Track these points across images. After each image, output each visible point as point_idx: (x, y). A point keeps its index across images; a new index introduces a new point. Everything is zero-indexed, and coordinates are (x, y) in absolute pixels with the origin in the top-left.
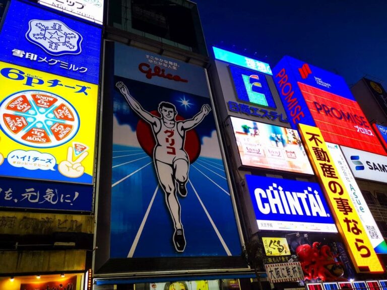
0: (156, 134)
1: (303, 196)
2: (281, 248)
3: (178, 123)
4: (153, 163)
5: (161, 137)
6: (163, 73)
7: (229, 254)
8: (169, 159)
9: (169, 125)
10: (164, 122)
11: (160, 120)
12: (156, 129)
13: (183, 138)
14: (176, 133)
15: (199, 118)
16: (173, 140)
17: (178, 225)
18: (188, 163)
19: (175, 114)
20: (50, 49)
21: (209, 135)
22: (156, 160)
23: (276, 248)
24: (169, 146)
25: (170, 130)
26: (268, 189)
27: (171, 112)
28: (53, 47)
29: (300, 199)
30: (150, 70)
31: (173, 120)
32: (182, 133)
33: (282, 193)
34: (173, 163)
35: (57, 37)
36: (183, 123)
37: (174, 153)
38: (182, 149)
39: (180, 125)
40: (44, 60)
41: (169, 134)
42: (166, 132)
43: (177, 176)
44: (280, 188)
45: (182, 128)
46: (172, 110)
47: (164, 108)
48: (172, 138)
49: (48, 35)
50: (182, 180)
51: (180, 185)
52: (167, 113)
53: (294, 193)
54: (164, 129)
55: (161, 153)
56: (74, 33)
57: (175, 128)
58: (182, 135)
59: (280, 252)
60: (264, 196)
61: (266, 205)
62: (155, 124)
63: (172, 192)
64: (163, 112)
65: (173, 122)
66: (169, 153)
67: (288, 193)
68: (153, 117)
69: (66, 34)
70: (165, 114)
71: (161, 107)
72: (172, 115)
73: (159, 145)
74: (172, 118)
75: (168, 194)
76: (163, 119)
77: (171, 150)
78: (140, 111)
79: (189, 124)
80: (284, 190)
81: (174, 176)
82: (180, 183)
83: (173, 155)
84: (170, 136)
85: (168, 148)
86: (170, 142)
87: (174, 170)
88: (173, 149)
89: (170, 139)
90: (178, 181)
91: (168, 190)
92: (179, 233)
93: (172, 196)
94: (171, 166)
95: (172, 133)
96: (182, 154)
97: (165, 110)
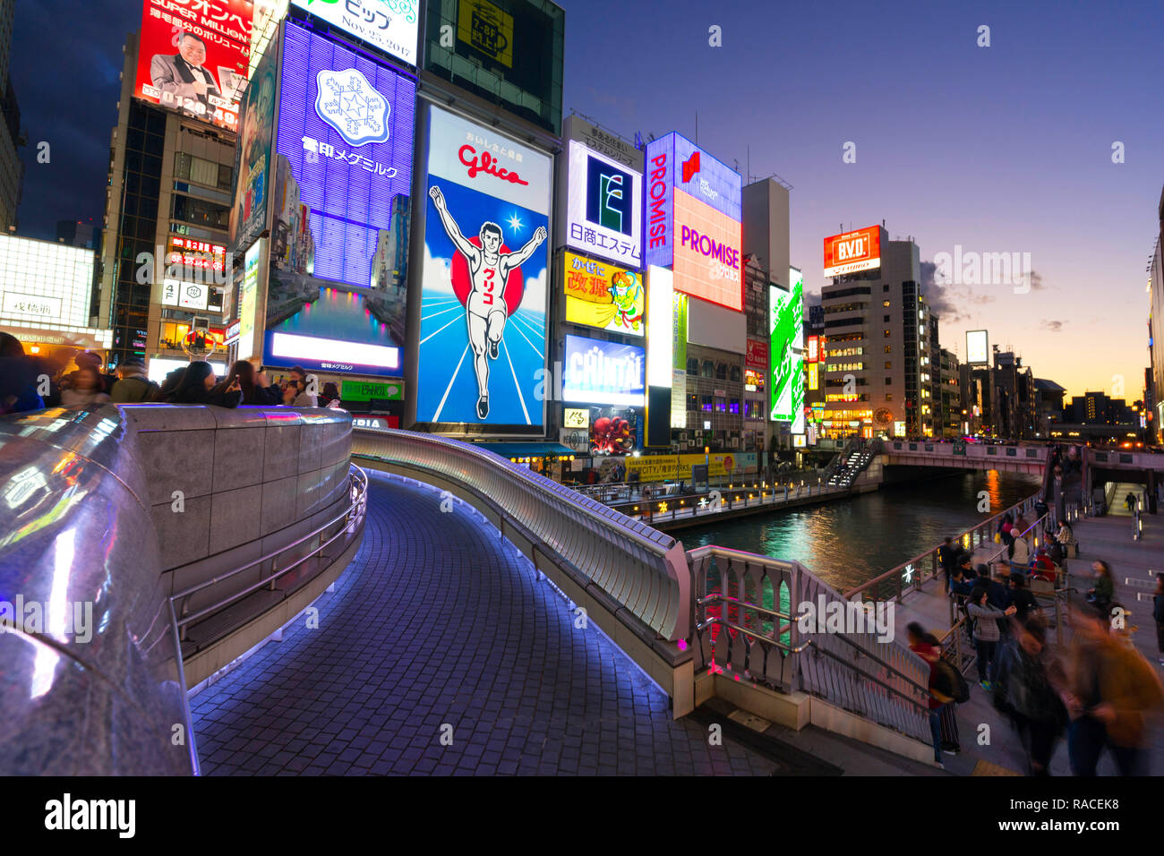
0: (473, 274)
1: (621, 363)
2: (581, 420)
3: (501, 257)
4: (466, 315)
5: (479, 280)
6: (494, 168)
7: (529, 422)
8: (484, 310)
9: (490, 261)
10: (485, 256)
11: (480, 251)
12: (474, 267)
13: (504, 280)
14: (497, 273)
15: (529, 250)
16: (492, 284)
17: (484, 392)
18: (505, 316)
19: (500, 243)
20: (348, 135)
21: (536, 275)
22: (470, 312)
23: (577, 420)
24: (487, 292)
25: (490, 268)
26: (587, 354)
27: (496, 239)
28: (352, 130)
31: (496, 253)
32: (504, 273)
34: (489, 315)
35: (357, 106)
36: (509, 257)
37: (491, 303)
38: (501, 297)
39: (505, 259)
40: (343, 155)
41: (489, 274)
42: (485, 272)
43: (490, 335)
44: (601, 354)
45: (506, 267)
46: (497, 235)
47: (488, 232)
48: (491, 280)
49: (344, 105)
50: (495, 340)
51: (492, 345)
54: (484, 267)
55: (476, 300)
56: (380, 99)
57: (497, 266)
58: (505, 277)
59: (579, 424)
60: (580, 363)
62: (473, 258)
63: (482, 354)
64: (486, 239)
65: (495, 256)
66: (485, 302)
68: (472, 246)
69: (368, 101)
70: (488, 242)
71: (484, 232)
72: (496, 243)
73: (475, 290)
74: (495, 250)
75: (478, 356)
76: (484, 250)
77: (488, 299)
78: (457, 237)
79: (515, 260)
80: (604, 357)
81: (486, 334)
82: (493, 342)
83: (490, 306)
84: (489, 278)
85: (485, 294)
86: (489, 286)
87: (488, 326)
88: (491, 297)
89: (489, 282)
90: (490, 339)
91: (478, 351)
92: (484, 400)
93: (482, 358)
94: (486, 320)
95: (493, 273)
96: (500, 303)
97: (489, 238)
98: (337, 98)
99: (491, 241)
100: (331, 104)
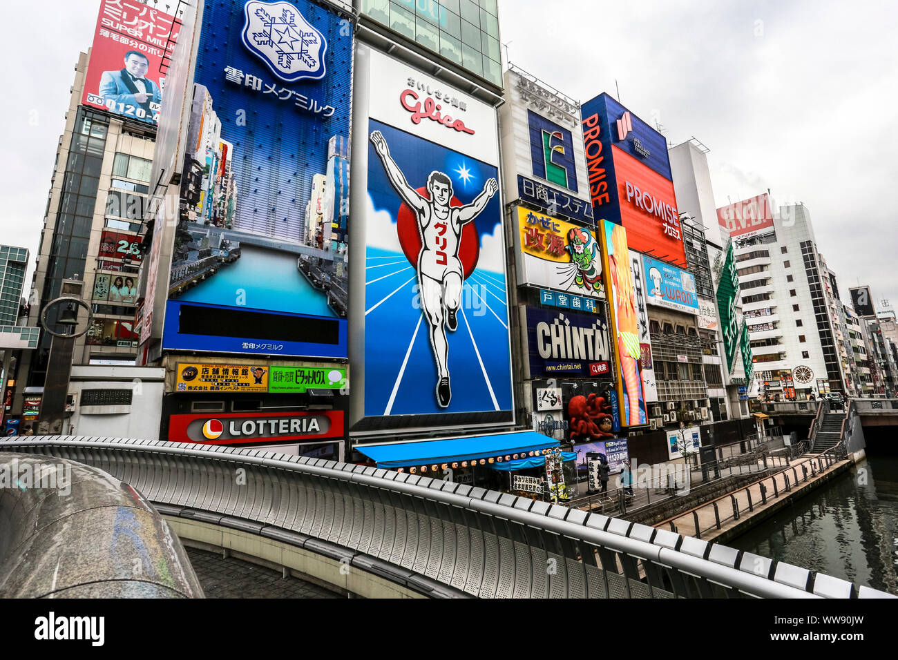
0: (424, 229)
1: (589, 332)
2: (555, 400)
3: (453, 210)
4: (417, 277)
5: (430, 235)
6: (439, 114)
7: (497, 408)
9: (441, 214)
10: (435, 209)
11: (429, 204)
12: (424, 221)
13: (458, 236)
14: (449, 227)
15: (481, 202)
16: (445, 240)
17: (444, 372)
18: (461, 278)
19: (450, 195)
20: (279, 67)
21: (491, 232)
22: (421, 274)
23: (549, 400)
24: (440, 250)
25: (441, 222)
26: (554, 323)
27: (445, 190)
28: (285, 64)
29: (586, 337)
30: (419, 104)
31: (446, 205)
32: (457, 228)
33: (568, 329)
34: (443, 278)
35: (289, 40)
36: (460, 210)
37: (444, 262)
38: (455, 256)
39: (456, 213)
40: (272, 90)
41: (440, 229)
42: (437, 226)
43: (446, 301)
44: (567, 322)
45: (459, 221)
46: (446, 186)
47: (436, 183)
48: (443, 236)
50: (452, 307)
51: (450, 314)
52: (440, 191)
53: (581, 329)
54: (435, 221)
55: (428, 261)
56: (315, 34)
57: (448, 221)
58: (458, 233)
59: (553, 405)
60: (547, 334)
61: (548, 346)
62: (422, 211)
63: (439, 325)
64: (435, 190)
65: (446, 209)
66: (438, 262)
67: (575, 329)
68: (420, 198)
69: (302, 34)
70: (437, 193)
71: (432, 182)
72: (446, 195)
73: (426, 248)
74: (445, 202)
75: (435, 327)
76: (433, 202)
77: (441, 258)
78: (403, 186)
79: (468, 213)
80: (571, 325)
82: (450, 310)
83: (444, 267)
84: (441, 234)
85: (438, 253)
86: (441, 243)
87: (444, 291)
88: (444, 255)
89: (441, 238)
90: (447, 306)
91: (435, 322)
92: (445, 383)
93: (438, 330)
94: (441, 283)
95: (445, 228)
96: (454, 264)
97: (438, 188)
98: (267, 29)
100: (260, 35)
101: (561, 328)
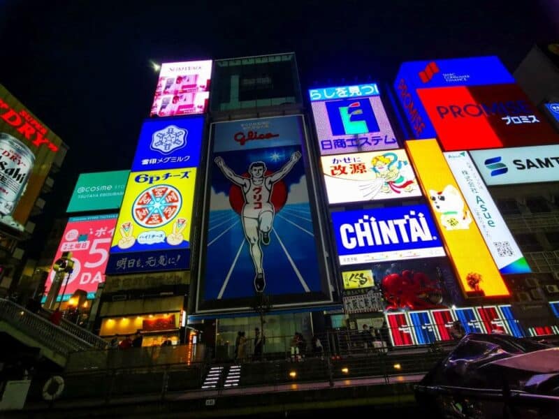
0: (245, 194)
2: (364, 280)
4: (241, 220)
5: (250, 196)
7: (307, 290)
8: (256, 213)
9: (258, 182)
10: (253, 181)
11: (250, 180)
12: (246, 190)
13: (270, 191)
14: (264, 189)
15: (288, 168)
16: (260, 196)
17: (260, 270)
18: (273, 213)
19: (264, 171)
21: (297, 181)
22: (243, 217)
24: (257, 202)
25: (257, 187)
27: (261, 170)
30: (244, 136)
31: (262, 177)
32: (269, 187)
33: (374, 224)
34: (259, 216)
36: (272, 176)
37: (260, 207)
38: (268, 202)
39: (268, 179)
41: (257, 191)
42: (254, 190)
43: (261, 228)
44: (373, 219)
45: (271, 182)
46: (261, 167)
47: (254, 168)
48: (260, 193)
50: (266, 230)
51: (264, 235)
53: (390, 222)
54: (253, 187)
55: (249, 210)
57: (263, 185)
58: (269, 188)
60: (351, 230)
62: (245, 185)
63: (256, 243)
65: (261, 179)
66: (256, 208)
67: (382, 223)
68: (243, 179)
70: (254, 173)
71: (252, 168)
72: (261, 172)
73: (247, 203)
74: (261, 175)
75: (253, 245)
76: (252, 178)
77: (258, 205)
78: (233, 177)
79: (277, 176)
80: (377, 221)
81: (258, 229)
82: (264, 233)
83: (259, 210)
84: (257, 193)
85: (255, 203)
86: (258, 198)
87: (259, 223)
88: (260, 203)
89: (257, 195)
90: (262, 231)
91: (253, 241)
92: (260, 277)
93: (256, 245)
94: (257, 219)
95: (260, 189)
96: (268, 207)
97: (255, 170)
99: (257, 172)
101: (366, 225)
